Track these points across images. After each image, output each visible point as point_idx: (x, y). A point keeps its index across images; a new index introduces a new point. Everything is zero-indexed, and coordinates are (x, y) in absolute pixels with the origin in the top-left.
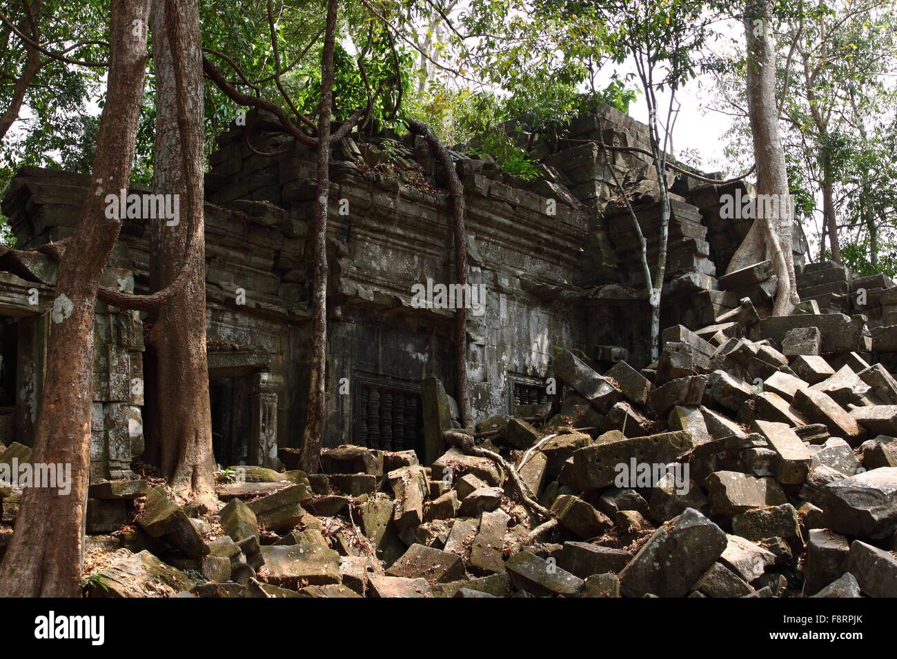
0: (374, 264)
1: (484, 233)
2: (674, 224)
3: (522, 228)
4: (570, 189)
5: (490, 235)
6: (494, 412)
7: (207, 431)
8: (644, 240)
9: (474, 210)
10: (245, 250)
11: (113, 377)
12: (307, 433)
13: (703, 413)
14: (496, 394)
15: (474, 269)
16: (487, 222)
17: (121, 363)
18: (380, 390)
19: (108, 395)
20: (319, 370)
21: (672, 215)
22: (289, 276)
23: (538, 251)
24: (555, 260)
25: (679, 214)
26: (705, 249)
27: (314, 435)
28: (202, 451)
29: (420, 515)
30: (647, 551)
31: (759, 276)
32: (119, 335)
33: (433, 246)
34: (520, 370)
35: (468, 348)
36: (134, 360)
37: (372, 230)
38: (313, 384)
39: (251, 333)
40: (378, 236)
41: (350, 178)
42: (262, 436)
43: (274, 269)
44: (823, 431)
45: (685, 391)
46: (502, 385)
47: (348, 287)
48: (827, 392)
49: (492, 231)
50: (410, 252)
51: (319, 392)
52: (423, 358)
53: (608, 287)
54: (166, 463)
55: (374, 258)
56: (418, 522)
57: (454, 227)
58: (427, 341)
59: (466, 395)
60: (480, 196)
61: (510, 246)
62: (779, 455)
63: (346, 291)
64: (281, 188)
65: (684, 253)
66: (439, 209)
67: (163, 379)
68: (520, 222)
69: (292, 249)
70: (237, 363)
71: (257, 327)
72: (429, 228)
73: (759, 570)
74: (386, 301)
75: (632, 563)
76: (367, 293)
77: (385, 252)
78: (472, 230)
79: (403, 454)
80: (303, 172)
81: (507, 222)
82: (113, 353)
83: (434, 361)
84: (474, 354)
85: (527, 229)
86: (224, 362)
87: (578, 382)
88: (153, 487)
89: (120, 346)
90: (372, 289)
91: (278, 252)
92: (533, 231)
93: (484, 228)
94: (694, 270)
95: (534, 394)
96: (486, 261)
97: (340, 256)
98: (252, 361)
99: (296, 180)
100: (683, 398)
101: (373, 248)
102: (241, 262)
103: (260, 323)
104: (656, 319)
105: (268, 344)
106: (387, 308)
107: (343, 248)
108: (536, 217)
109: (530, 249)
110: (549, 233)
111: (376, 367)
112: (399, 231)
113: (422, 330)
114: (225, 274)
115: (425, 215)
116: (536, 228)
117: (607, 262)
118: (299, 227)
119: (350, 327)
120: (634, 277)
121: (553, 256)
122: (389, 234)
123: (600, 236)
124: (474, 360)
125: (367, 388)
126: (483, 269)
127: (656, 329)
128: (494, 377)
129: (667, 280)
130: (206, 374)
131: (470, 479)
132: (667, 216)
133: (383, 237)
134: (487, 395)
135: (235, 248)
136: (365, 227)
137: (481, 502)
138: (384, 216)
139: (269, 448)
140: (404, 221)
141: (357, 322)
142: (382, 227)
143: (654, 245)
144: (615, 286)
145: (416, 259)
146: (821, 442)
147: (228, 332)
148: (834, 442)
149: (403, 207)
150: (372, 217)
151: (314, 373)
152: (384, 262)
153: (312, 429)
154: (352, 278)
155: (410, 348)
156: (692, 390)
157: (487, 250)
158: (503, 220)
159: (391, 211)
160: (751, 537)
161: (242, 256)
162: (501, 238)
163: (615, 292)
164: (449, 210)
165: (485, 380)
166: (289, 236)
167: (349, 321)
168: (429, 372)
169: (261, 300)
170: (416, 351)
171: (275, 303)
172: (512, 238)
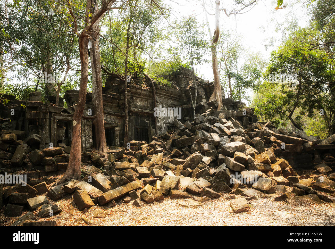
0: (138, 104)
1: (160, 96)
2: (198, 92)
3: (167, 94)
4: (178, 85)
5: (161, 96)
6: (163, 132)
7: (105, 140)
8: (192, 96)
9: (158, 92)
10: (112, 103)
11: (86, 131)
12: (125, 139)
13: (202, 131)
14: (163, 128)
15: (158, 103)
16: (160, 94)
17: (88, 129)
18: (140, 129)
19: (85, 135)
20: (127, 127)
21: (197, 91)
22: (121, 107)
23: (171, 99)
24: (175, 100)
25: (199, 90)
26: (204, 97)
27: (126, 139)
28: (104, 144)
29: (147, 154)
30: (188, 160)
31: (214, 103)
32: (87, 123)
33: (149, 99)
34: (168, 123)
35: (157, 119)
36: (90, 128)
37: (137, 97)
38: (126, 129)
39: (114, 119)
40: (138, 98)
41: (132, 87)
42: (116, 140)
43: (118, 106)
44: (224, 134)
45: (198, 127)
46: (164, 126)
47: (132, 109)
48: (225, 127)
49: (162, 96)
50: (145, 101)
51: (127, 131)
52: (148, 122)
53: (185, 105)
54: (97, 147)
55: (138, 103)
56: (146, 156)
57: (153, 95)
58: (149, 118)
59: (157, 129)
60: (159, 89)
61: (165, 98)
62: (214, 140)
63: (132, 110)
64: (119, 90)
65: (200, 98)
66: (151, 92)
67: (96, 131)
68: (167, 93)
69: (121, 102)
70: (111, 126)
71: (115, 118)
72: (149, 96)
73: (209, 162)
74: (140, 111)
75: (185, 162)
76: (136, 110)
77: (140, 101)
78: (157, 96)
79: (143, 142)
80: (123, 86)
81: (165, 93)
82: (86, 127)
83: (151, 122)
84: (159, 120)
85: (169, 95)
86: (108, 126)
87: (178, 126)
88: (94, 152)
89: (87, 125)
90: (137, 109)
91: (118, 103)
92: (170, 95)
93: (160, 95)
94: (202, 101)
95: (171, 127)
96: (160, 102)
97: (131, 103)
98: (114, 125)
99: (121, 88)
100: (198, 129)
101: (137, 101)
102: (111, 105)
103: (115, 117)
104: (194, 112)
105: (117, 121)
106: (140, 113)
107: (131, 101)
108: (170, 92)
109: (170, 98)
110: (173, 95)
111: (139, 124)
112: (143, 97)
113: (148, 116)
114: (108, 108)
115: (148, 94)
116: (170, 94)
117: (185, 100)
118: (122, 97)
119: (133, 117)
120: (191, 103)
121: (174, 99)
122: (140, 98)
123: (184, 95)
124: (159, 121)
125: (137, 129)
126: (160, 103)
127: (194, 114)
128: (163, 125)
129: (197, 104)
130: (104, 130)
131: (157, 146)
132: (196, 91)
133: (139, 98)
134: (161, 128)
135: (110, 103)
136: (135, 97)
137: (158, 151)
138: (139, 94)
139: (118, 142)
140: (143, 95)
141: (135, 116)
142: (139, 96)
143: (194, 97)
144: (187, 105)
145: (146, 102)
146: (223, 136)
147: (109, 119)
148: (225, 137)
149: (143, 92)
150: (137, 94)
151: (126, 127)
152: (140, 103)
153: (126, 138)
154: (133, 107)
155: (145, 120)
156: (199, 127)
157: (161, 99)
158: (163, 93)
159: (141, 93)
160: (208, 156)
161: (111, 104)
162: (163, 97)
163: (186, 106)
164: (152, 92)
165: (161, 125)
166: (120, 99)
167: (133, 116)
168: (150, 124)
169: (115, 112)
170: (147, 120)
171: (119, 113)
172: (166, 97)
